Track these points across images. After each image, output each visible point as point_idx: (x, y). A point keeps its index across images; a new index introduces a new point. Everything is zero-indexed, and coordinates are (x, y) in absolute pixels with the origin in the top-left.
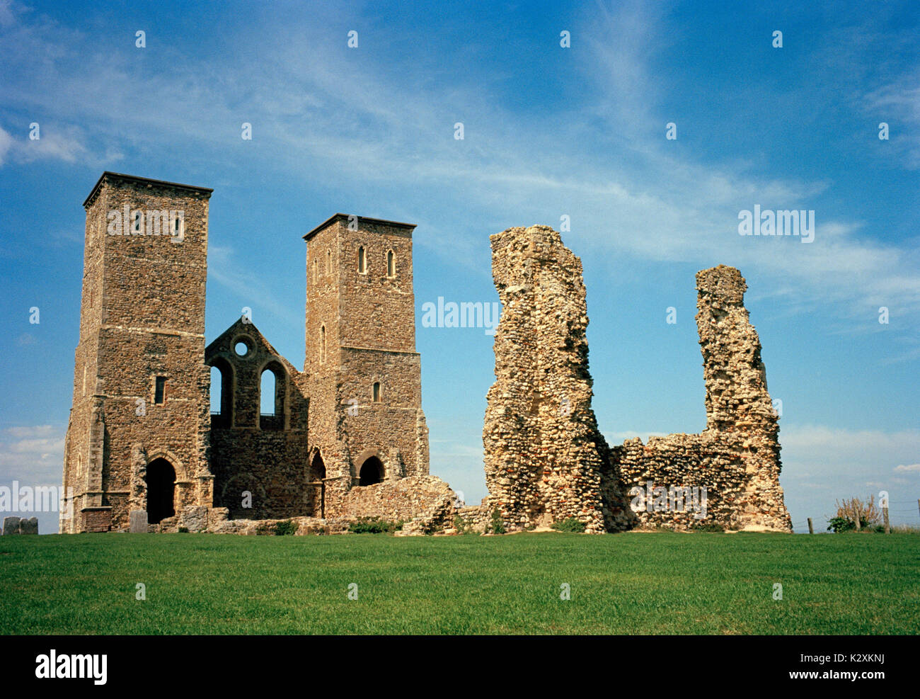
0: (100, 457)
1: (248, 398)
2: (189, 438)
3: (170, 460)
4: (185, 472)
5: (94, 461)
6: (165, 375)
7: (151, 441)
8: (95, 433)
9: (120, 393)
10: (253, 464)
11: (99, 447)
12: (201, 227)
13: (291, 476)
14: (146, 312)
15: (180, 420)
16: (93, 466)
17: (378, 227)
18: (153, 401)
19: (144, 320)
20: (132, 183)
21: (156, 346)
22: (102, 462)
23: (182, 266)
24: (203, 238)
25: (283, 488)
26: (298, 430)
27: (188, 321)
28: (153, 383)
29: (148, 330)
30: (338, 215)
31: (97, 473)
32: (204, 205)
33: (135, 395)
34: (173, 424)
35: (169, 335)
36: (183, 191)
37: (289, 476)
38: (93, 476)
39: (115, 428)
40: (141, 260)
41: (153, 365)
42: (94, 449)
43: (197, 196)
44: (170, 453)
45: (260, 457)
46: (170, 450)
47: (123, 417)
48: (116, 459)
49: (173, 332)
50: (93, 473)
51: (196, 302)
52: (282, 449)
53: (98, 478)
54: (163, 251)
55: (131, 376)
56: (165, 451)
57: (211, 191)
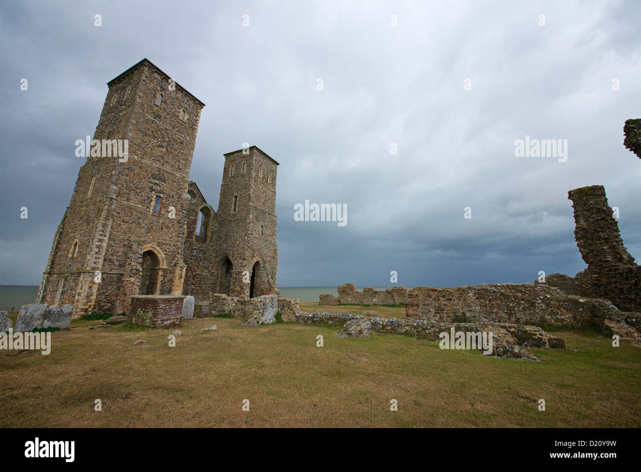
0: (105, 245)
1: (191, 223)
2: (171, 240)
3: (156, 252)
4: (165, 261)
5: (98, 247)
6: (162, 195)
7: (146, 238)
8: (104, 225)
9: (128, 200)
10: (188, 260)
11: (105, 236)
12: (196, 121)
13: (207, 268)
14: (155, 154)
15: (168, 227)
16: (97, 250)
17: (267, 159)
18: (151, 211)
19: (153, 158)
20: (161, 75)
21: (159, 176)
22: (105, 248)
23: (182, 137)
24: (196, 127)
25: (202, 274)
26: (212, 244)
27: (181, 169)
28: (154, 199)
29: (154, 164)
30: (255, 146)
31: (100, 256)
32: (199, 111)
33: (139, 204)
34: (162, 229)
35: (168, 173)
36: (189, 97)
37: (206, 268)
38: (96, 258)
39: (120, 224)
40: (158, 122)
41: (155, 187)
42: (101, 238)
43: (196, 104)
44: (158, 248)
45: (192, 256)
46: (158, 246)
47: (128, 218)
48: (116, 247)
49: (171, 172)
50: (96, 256)
51: (186, 160)
52: (205, 253)
53: (100, 260)
54: (173, 124)
55: (138, 191)
56: (155, 246)
57: (204, 105)
